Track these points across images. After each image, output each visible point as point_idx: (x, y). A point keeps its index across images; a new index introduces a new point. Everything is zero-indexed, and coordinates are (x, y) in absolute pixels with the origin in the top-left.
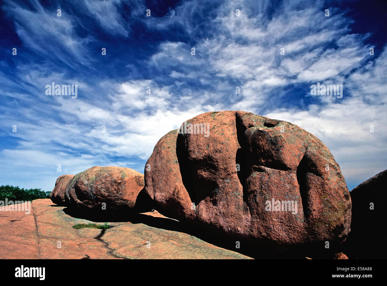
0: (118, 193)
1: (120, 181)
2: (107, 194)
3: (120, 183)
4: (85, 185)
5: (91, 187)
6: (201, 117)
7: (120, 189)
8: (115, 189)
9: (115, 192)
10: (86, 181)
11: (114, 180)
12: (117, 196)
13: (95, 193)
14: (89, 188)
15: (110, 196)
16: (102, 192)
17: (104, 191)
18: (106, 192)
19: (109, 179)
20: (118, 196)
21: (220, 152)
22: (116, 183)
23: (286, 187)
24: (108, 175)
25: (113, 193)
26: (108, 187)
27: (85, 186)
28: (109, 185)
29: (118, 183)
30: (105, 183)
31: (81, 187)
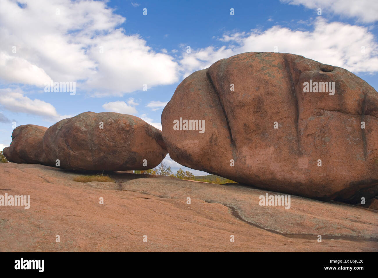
0: (125, 142)
1: (128, 129)
2: (112, 144)
3: (128, 131)
4: (82, 132)
5: (92, 135)
6: (243, 57)
7: (129, 138)
8: (123, 138)
9: (122, 141)
10: (83, 128)
11: (122, 126)
12: (124, 146)
13: (97, 142)
14: (89, 136)
15: (116, 147)
16: (106, 141)
17: (108, 140)
18: (111, 141)
19: (115, 125)
20: (126, 147)
21: (272, 94)
22: (124, 131)
23: (347, 129)
24: (113, 121)
25: (120, 143)
26: (113, 136)
27: (83, 134)
28: (116, 133)
29: (126, 130)
30: (110, 130)
31: (77, 135)
